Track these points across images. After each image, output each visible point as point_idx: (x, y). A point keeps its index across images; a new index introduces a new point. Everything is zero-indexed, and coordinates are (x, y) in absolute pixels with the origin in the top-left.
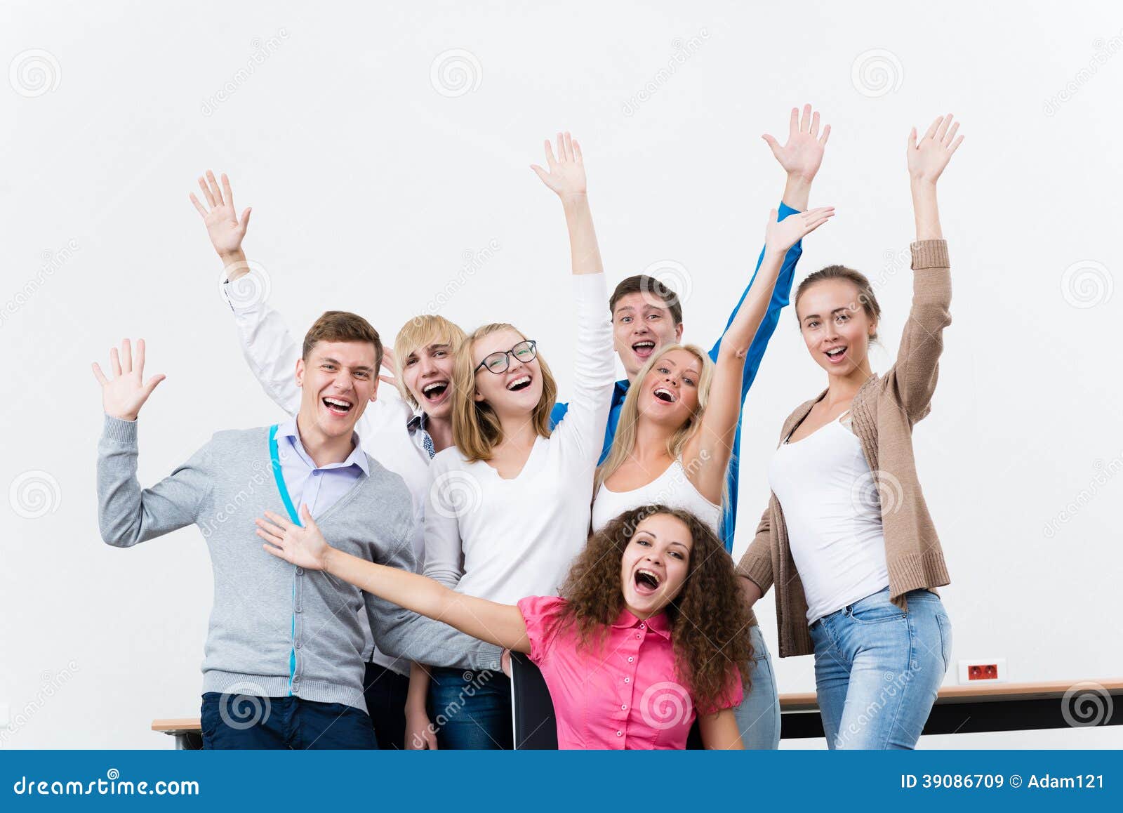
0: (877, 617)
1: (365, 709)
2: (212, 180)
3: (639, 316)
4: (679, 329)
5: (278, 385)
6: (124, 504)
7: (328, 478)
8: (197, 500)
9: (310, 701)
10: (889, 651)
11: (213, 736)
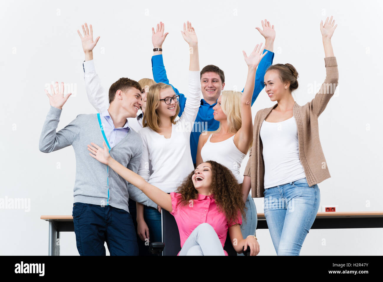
0: (305, 186)
1: (128, 211)
2: (86, 26)
3: (210, 81)
4: (223, 85)
5: (96, 99)
6: (51, 138)
7: (119, 132)
8: (73, 136)
9: (114, 208)
10: (310, 198)
11: (79, 218)
